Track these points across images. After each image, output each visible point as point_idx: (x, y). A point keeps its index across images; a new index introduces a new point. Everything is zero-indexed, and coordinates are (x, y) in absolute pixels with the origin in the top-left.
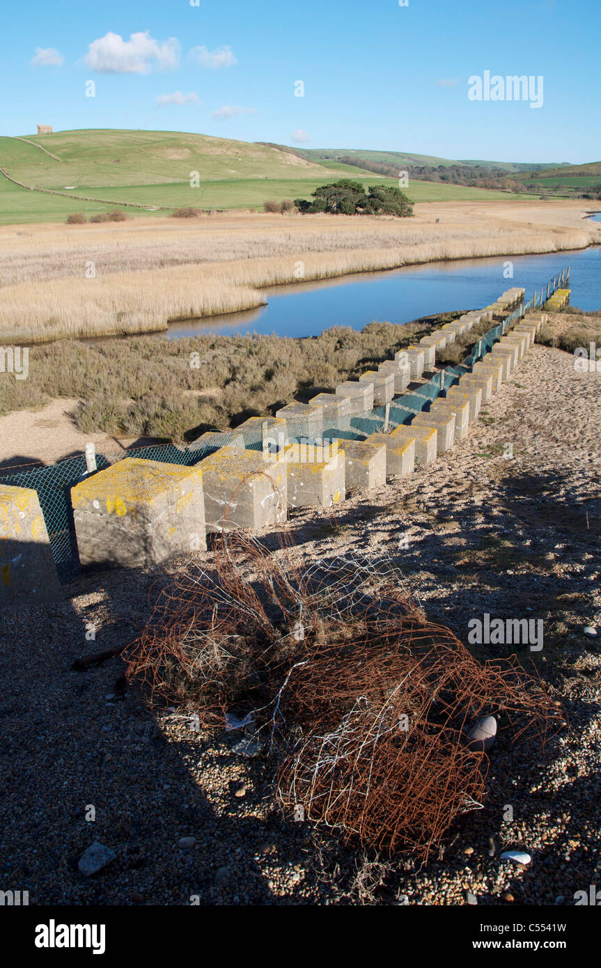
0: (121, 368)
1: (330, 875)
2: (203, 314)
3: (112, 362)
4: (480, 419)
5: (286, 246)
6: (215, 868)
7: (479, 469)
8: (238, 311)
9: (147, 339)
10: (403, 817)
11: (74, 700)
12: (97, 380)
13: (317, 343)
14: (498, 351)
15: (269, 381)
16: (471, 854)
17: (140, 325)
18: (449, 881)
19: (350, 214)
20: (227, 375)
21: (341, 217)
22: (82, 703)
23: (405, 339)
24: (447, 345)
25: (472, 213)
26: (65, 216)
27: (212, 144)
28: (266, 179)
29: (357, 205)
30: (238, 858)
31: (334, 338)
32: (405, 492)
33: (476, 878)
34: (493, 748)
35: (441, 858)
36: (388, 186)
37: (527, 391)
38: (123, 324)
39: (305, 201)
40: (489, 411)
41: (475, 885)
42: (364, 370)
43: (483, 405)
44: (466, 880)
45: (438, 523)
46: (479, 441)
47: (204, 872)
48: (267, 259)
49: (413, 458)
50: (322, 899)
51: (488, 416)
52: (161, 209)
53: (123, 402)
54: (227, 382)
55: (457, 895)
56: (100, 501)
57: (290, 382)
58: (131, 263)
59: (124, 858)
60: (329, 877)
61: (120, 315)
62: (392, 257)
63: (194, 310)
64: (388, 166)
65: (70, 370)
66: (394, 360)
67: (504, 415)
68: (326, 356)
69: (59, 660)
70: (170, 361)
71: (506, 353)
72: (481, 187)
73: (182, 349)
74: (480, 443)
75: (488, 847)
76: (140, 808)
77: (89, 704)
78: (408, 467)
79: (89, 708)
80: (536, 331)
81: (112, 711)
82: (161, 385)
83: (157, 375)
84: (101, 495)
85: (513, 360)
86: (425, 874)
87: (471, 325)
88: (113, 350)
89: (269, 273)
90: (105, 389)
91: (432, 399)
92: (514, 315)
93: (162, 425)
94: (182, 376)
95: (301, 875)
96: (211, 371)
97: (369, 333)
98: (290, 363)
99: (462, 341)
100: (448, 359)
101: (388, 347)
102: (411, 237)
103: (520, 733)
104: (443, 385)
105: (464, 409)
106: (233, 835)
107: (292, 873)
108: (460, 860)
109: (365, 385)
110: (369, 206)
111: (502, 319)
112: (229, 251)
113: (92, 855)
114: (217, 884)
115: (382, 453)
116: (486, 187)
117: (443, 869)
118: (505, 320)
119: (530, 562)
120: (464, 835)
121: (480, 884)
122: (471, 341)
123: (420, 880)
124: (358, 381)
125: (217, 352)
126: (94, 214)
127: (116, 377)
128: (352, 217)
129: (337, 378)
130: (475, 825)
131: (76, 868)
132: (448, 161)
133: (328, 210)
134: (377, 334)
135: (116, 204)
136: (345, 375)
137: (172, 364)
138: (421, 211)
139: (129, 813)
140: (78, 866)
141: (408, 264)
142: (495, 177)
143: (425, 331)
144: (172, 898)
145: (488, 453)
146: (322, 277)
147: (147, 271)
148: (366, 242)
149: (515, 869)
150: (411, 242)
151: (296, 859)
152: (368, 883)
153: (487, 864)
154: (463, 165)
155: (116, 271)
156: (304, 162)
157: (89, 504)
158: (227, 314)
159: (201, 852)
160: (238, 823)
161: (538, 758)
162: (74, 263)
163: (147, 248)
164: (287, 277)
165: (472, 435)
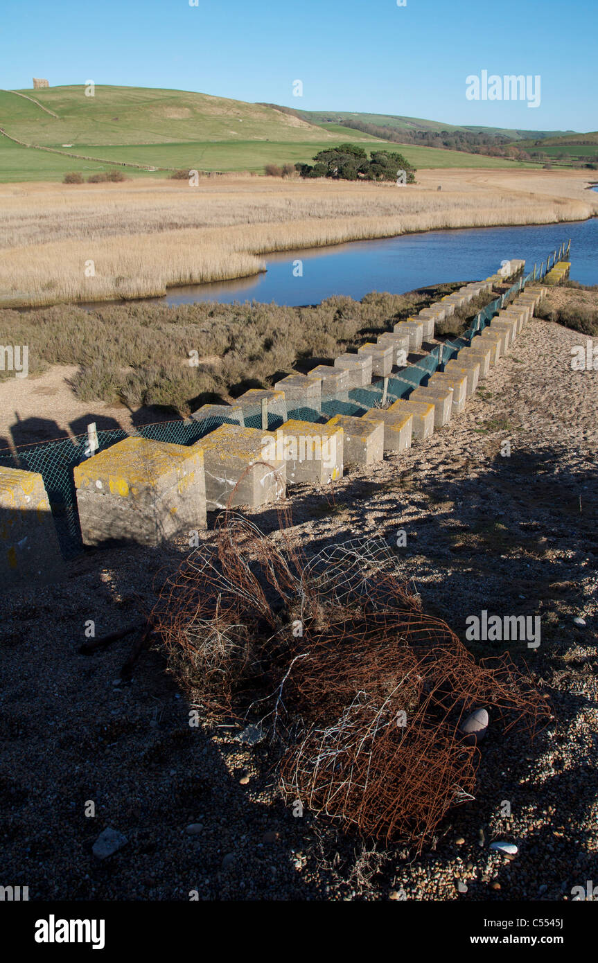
0: (119, 335)
1: (331, 863)
2: (202, 280)
3: (111, 329)
4: (477, 393)
5: (287, 211)
6: (222, 854)
7: (475, 445)
8: (237, 278)
9: (146, 305)
10: (399, 809)
11: (81, 685)
12: (96, 348)
13: (316, 312)
14: (497, 325)
15: (268, 351)
16: (462, 844)
17: (138, 289)
18: (441, 870)
19: (351, 180)
20: (226, 344)
21: (341, 181)
22: (90, 688)
23: (404, 310)
24: (446, 317)
25: (474, 181)
26: (62, 175)
27: (212, 103)
28: (267, 142)
29: (359, 171)
30: (243, 844)
31: (333, 308)
32: (402, 469)
33: (466, 867)
34: (485, 739)
35: (434, 848)
36: (391, 151)
37: (525, 366)
38: (121, 290)
39: (306, 165)
40: (486, 386)
41: (466, 875)
42: (363, 341)
43: (481, 379)
44: (457, 870)
45: (434, 503)
46: (476, 416)
47: (212, 859)
48: (267, 224)
49: (411, 434)
50: (323, 886)
51: (485, 391)
52: (161, 170)
53: (122, 370)
54: (226, 351)
55: (448, 883)
56: (103, 481)
57: (289, 353)
58: (129, 226)
59: (135, 843)
60: (329, 864)
61: (118, 280)
62: (393, 225)
63: (193, 275)
64: (391, 130)
65: (68, 335)
66: (392, 332)
67: (501, 391)
68: (325, 327)
69: (65, 643)
70: (169, 328)
71: (505, 327)
72: (484, 154)
73: (180, 316)
74: (476, 418)
75: (478, 837)
76: (148, 795)
77: (96, 689)
78: (405, 443)
79: (96, 694)
80: (535, 305)
81: (119, 696)
82: (160, 354)
83: (155, 342)
84: (104, 476)
85: (511, 334)
86: (420, 863)
87: (470, 297)
88: (112, 316)
89: (269, 239)
90: (104, 357)
91: (430, 372)
92: (514, 288)
93: (161, 394)
94: (181, 345)
95: (303, 862)
96: (210, 340)
97: (368, 303)
98: (289, 333)
99: (461, 313)
100: (447, 331)
101: (387, 319)
102: (412, 205)
103: (510, 726)
104: (441, 359)
105: (461, 384)
106: (238, 822)
107: (295, 860)
108: (451, 850)
109: (364, 358)
110: (370, 172)
111: (502, 291)
112: (229, 215)
113: (105, 840)
114: (224, 869)
115: (379, 430)
116: (489, 154)
117: (436, 858)
118: (504, 293)
119: (524, 547)
120: (456, 825)
121: (470, 873)
122: (470, 314)
123: (414, 869)
124: (357, 353)
125: (216, 319)
126: (92, 174)
127: (115, 344)
128: (353, 182)
129: (336, 349)
130: (467, 816)
131: (91, 852)
132: (452, 127)
133: (329, 174)
134: (377, 305)
135: (114, 163)
136: (344, 347)
137: (170, 331)
138: (424, 177)
139: (139, 799)
140: (92, 851)
141: (408, 232)
142: (498, 144)
143: (424, 302)
144: (181, 883)
145: (484, 429)
146: (321, 244)
147: (146, 235)
148: (366, 209)
149: (503, 859)
150: (412, 210)
151: (298, 846)
152: (365, 871)
153: (477, 855)
154: (466, 131)
155: (115, 234)
156: (306, 125)
157: (92, 484)
158: (226, 280)
159: (208, 839)
160: (242, 810)
161: (527, 751)
162: (71, 224)
163: (146, 210)
164: (286, 243)
165: (468, 410)
